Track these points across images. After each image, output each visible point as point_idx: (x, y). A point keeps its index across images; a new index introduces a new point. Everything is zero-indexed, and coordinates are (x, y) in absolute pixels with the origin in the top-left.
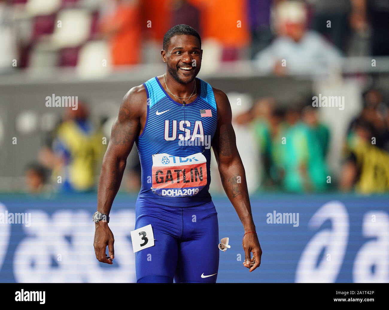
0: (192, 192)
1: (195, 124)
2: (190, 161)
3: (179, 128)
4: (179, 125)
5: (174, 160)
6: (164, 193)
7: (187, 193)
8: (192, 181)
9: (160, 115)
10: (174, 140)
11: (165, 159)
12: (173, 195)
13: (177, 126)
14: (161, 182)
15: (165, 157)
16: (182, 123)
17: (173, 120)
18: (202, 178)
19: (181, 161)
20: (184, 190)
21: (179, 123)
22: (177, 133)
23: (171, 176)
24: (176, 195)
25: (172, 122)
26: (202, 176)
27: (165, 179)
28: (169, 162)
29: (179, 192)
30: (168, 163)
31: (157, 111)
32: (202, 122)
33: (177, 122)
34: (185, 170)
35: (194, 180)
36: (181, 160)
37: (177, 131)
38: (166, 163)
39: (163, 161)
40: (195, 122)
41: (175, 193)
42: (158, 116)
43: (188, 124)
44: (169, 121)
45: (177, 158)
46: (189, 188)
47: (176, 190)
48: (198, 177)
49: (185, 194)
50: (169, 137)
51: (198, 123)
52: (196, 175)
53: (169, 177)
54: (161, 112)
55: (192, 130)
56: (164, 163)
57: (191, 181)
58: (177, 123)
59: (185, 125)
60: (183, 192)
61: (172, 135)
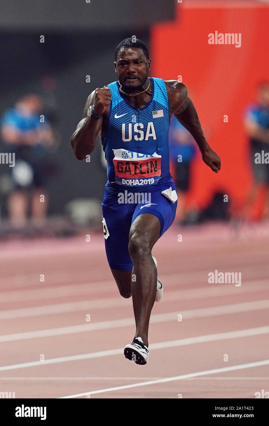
0: (148, 182)
1: (147, 125)
2: (146, 157)
3: (134, 130)
4: (134, 128)
5: (132, 155)
6: (124, 182)
7: (143, 183)
8: (148, 172)
9: (118, 118)
10: (131, 141)
11: (125, 154)
12: (131, 184)
13: (132, 129)
14: (121, 172)
15: (124, 152)
16: (136, 125)
17: (128, 124)
18: (156, 169)
19: (138, 157)
20: (140, 180)
21: (134, 126)
22: (132, 135)
23: (129, 168)
24: (134, 185)
25: (128, 125)
26: (156, 168)
27: (124, 170)
28: (128, 157)
29: (136, 182)
30: (126, 157)
31: (116, 115)
32: (153, 122)
33: (132, 124)
34: (141, 164)
35: (150, 172)
36: (138, 155)
37: (132, 133)
38: (125, 158)
39: (123, 156)
40: (147, 123)
41: (132, 182)
42: (116, 119)
43: (142, 126)
44: (126, 124)
45: (135, 154)
46: (146, 179)
47: (134, 180)
48: (153, 169)
49: (141, 184)
50: (126, 138)
51: (151, 124)
52: (151, 167)
53: (128, 169)
54: (119, 116)
55: (145, 131)
56: (124, 157)
57: (146, 172)
58: (132, 126)
59: (139, 128)
60: (140, 182)
61: (128, 137)
